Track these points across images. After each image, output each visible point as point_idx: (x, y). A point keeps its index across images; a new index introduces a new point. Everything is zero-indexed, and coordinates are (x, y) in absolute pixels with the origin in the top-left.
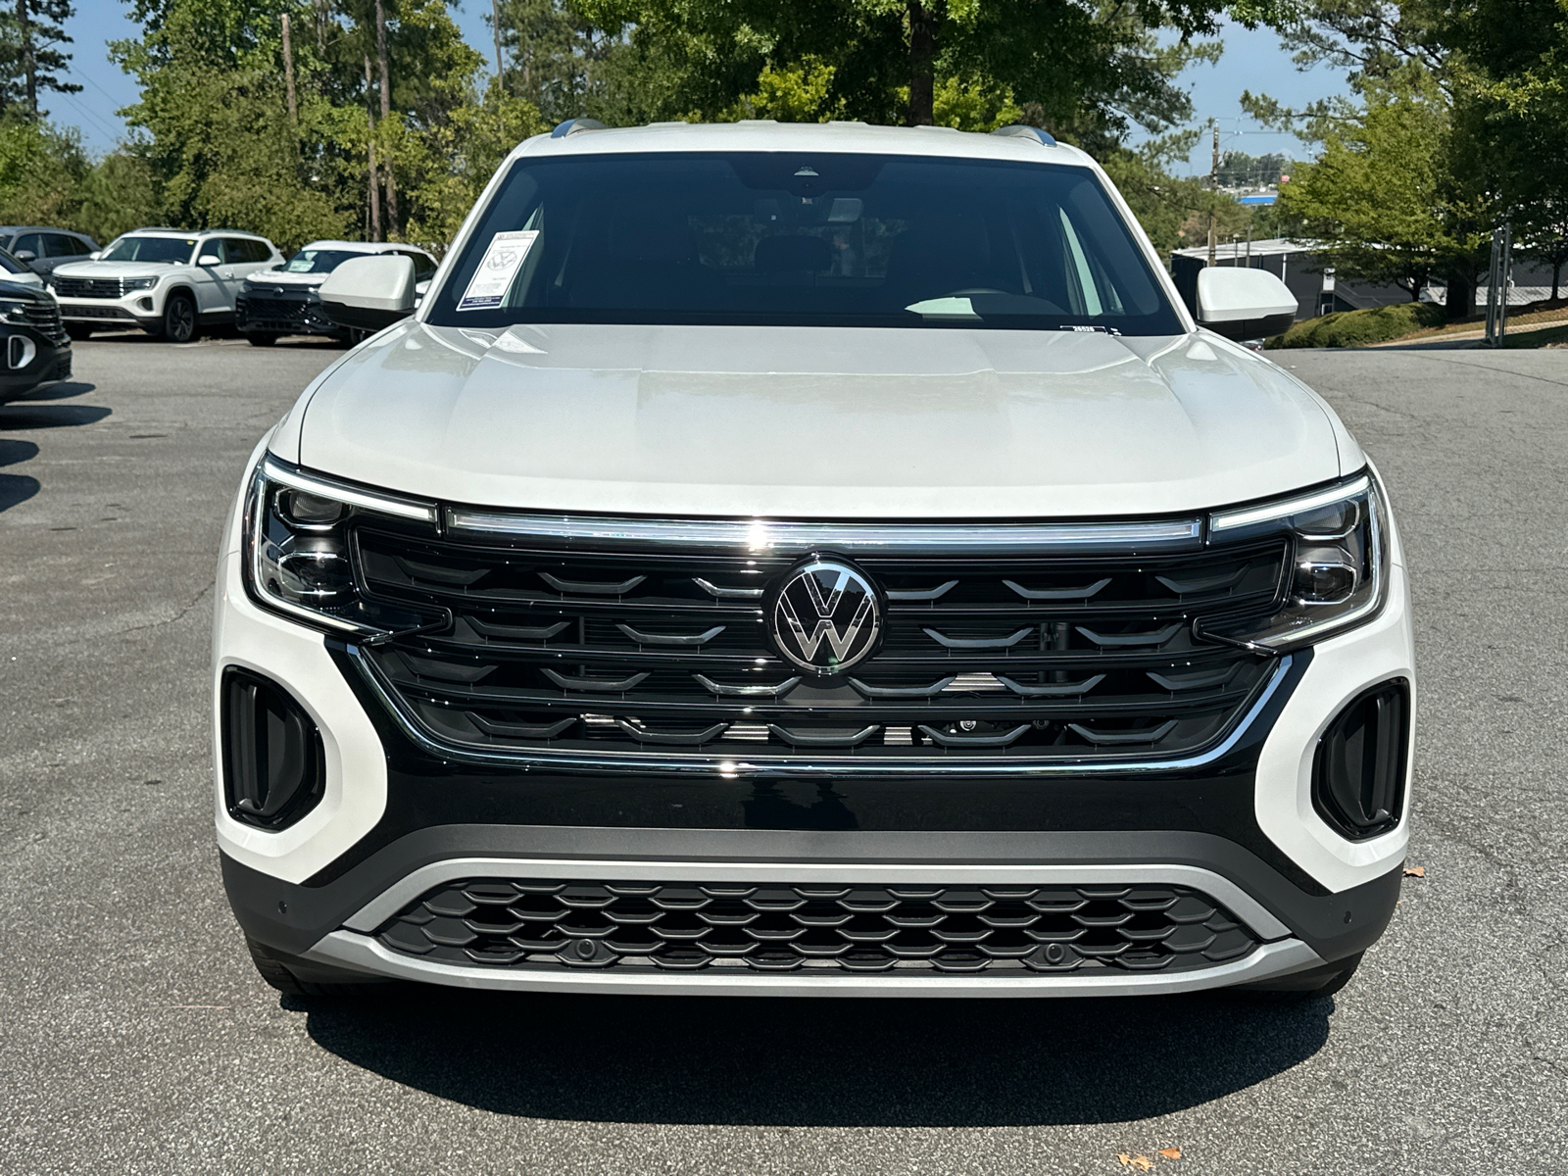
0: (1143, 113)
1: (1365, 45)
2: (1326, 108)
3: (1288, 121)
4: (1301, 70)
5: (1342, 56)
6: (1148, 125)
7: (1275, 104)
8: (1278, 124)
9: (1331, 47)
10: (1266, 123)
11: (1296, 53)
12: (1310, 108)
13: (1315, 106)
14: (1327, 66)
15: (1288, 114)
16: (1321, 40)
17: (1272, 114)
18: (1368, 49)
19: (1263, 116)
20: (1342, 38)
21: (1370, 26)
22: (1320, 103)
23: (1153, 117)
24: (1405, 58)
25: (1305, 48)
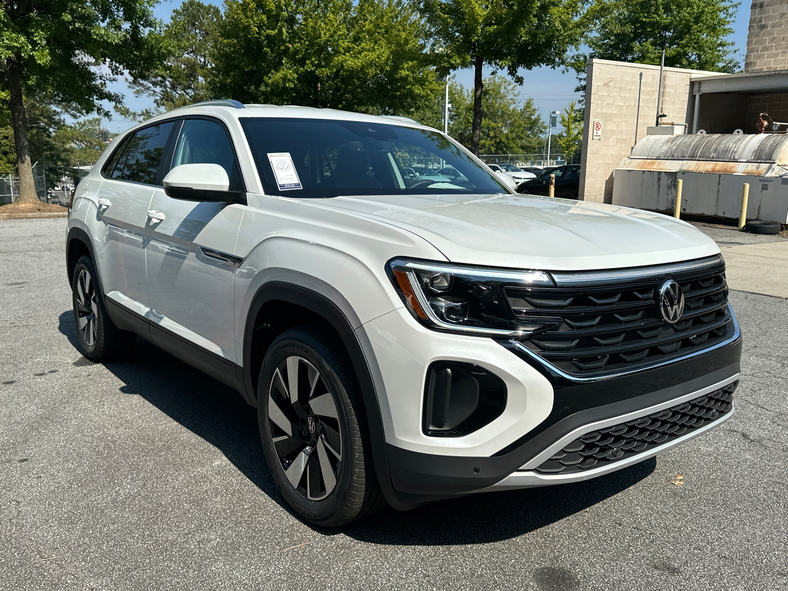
0: (69, 110)
1: (161, 89)
2: (149, 113)
3: (135, 117)
4: (137, 97)
5: (152, 92)
6: (72, 115)
7: (128, 110)
8: (131, 118)
9: (148, 89)
10: (126, 117)
11: (134, 90)
12: (143, 112)
13: (144, 111)
14: (147, 96)
15: (134, 114)
16: (144, 85)
17: (127, 113)
18: (163, 91)
19: (124, 114)
20: (150, 85)
21: (161, 82)
22: (146, 110)
23: (73, 112)
24: (177, 95)
25: (138, 88)
